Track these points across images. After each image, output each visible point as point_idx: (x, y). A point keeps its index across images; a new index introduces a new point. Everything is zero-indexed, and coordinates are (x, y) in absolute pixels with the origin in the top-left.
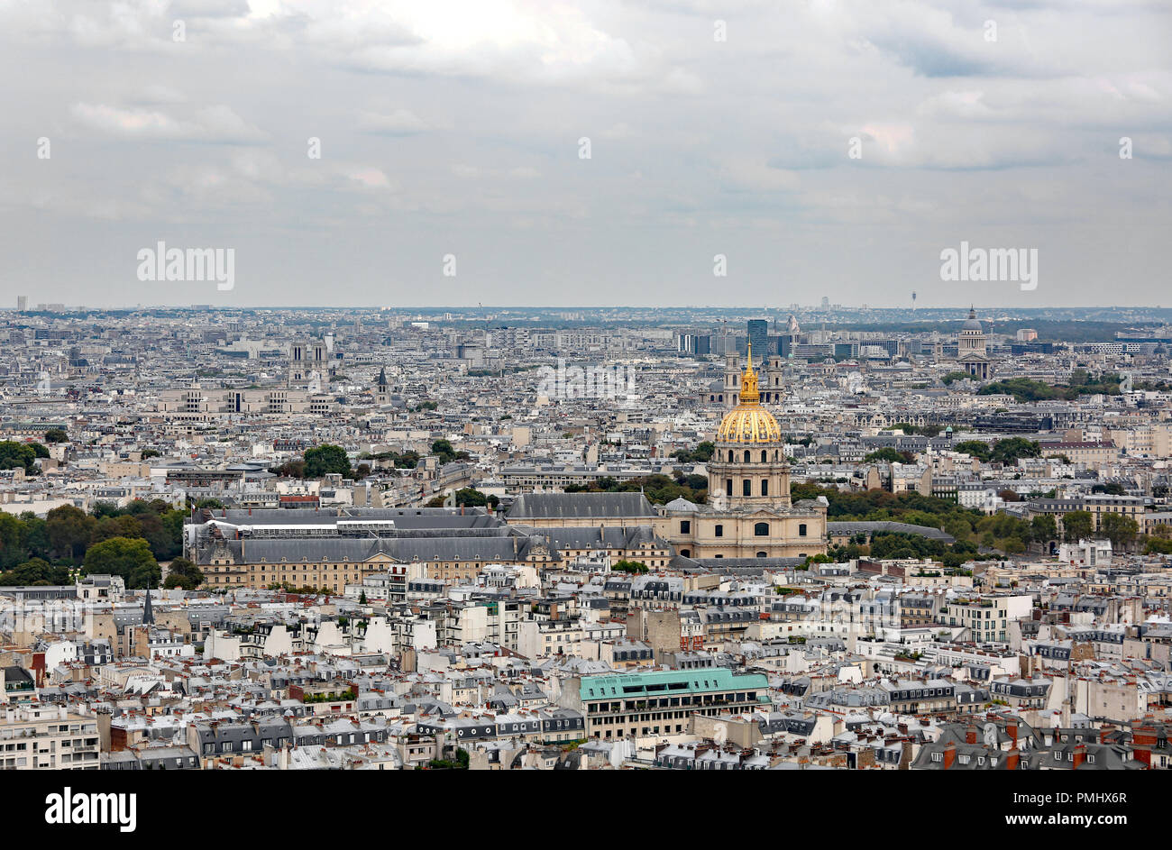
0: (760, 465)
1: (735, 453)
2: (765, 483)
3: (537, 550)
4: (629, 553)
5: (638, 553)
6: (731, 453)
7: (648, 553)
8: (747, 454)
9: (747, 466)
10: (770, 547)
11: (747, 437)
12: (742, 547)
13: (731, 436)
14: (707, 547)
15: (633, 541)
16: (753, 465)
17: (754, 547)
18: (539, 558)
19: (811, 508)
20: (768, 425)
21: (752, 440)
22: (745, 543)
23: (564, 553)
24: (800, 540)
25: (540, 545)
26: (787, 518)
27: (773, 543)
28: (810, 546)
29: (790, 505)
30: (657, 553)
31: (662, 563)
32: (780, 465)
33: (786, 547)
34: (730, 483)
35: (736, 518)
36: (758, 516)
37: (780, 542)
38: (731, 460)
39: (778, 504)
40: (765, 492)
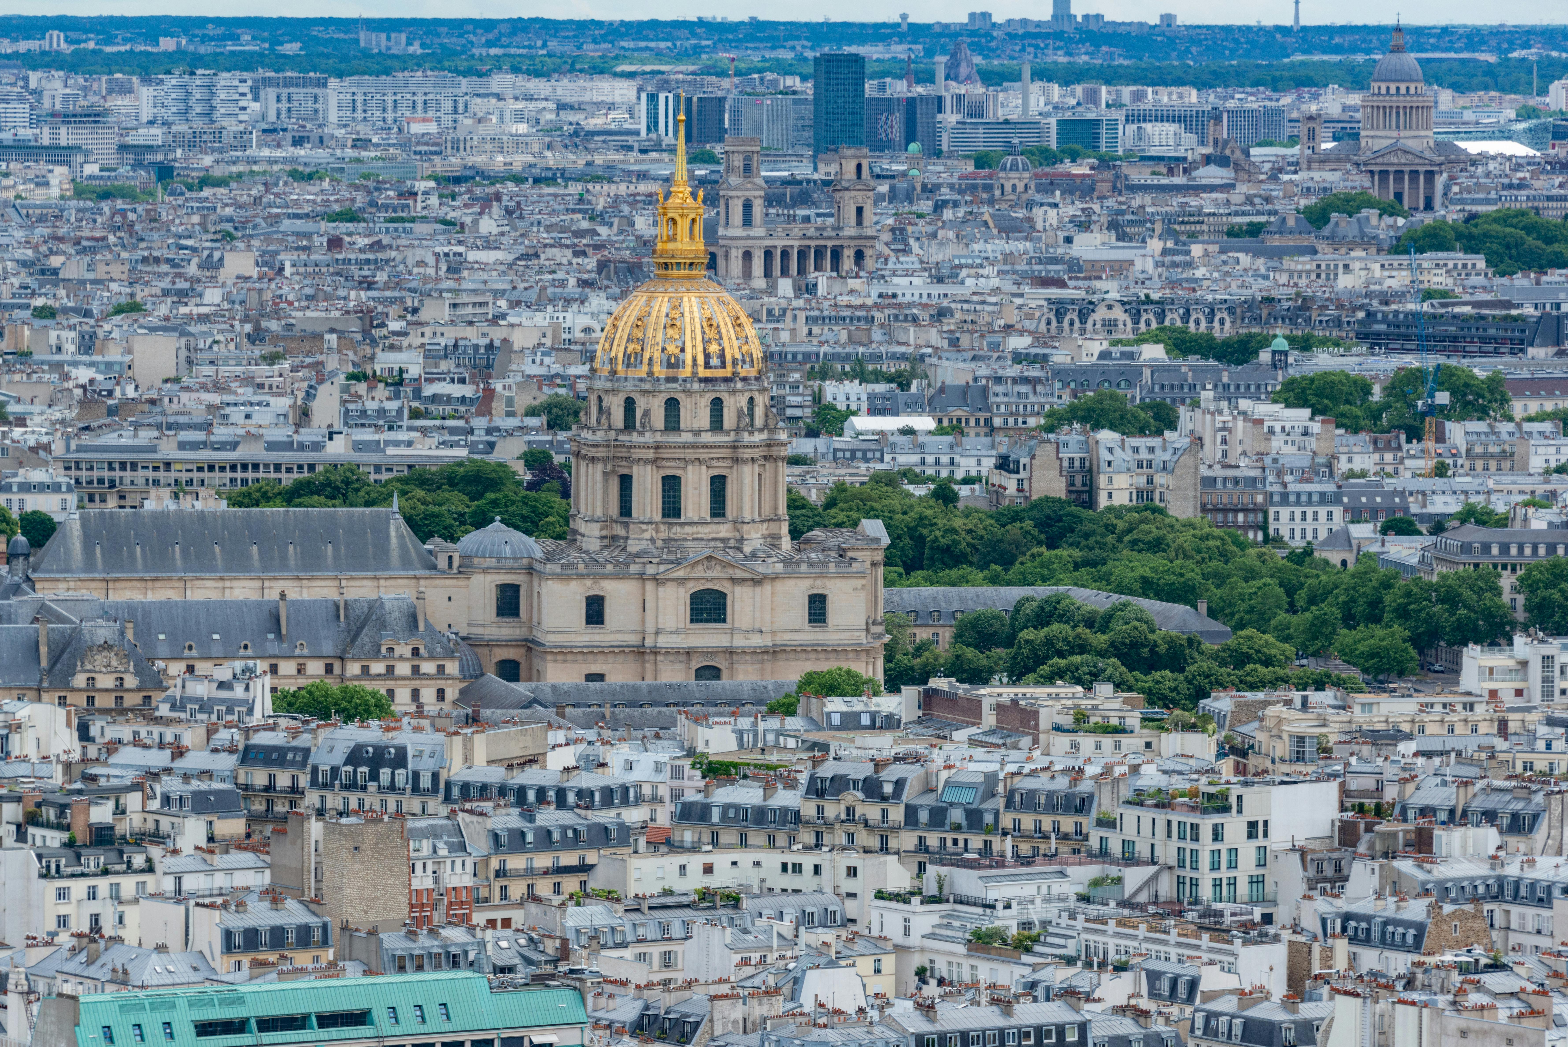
0: (707, 437)
1: (641, 404)
2: (718, 484)
3: (100, 659)
4: (354, 668)
5: (377, 668)
6: (630, 403)
7: (403, 669)
8: (672, 405)
9: (672, 438)
10: (730, 652)
11: (673, 364)
12: (655, 651)
13: (632, 359)
14: (565, 652)
15: (365, 637)
16: (686, 437)
17: (689, 653)
18: (106, 681)
19: (842, 552)
20: (728, 330)
21: (687, 372)
22: (663, 641)
23: (176, 668)
24: (811, 635)
25: (106, 646)
26: (776, 577)
27: (739, 641)
28: (836, 651)
29: (786, 543)
30: (429, 667)
31: (441, 695)
32: (759, 437)
33: (773, 653)
34: (626, 482)
35: (641, 577)
36: (699, 572)
37: (756, 641)
38: (629, 425)
39: (755, 537)
40: (718, 509)
